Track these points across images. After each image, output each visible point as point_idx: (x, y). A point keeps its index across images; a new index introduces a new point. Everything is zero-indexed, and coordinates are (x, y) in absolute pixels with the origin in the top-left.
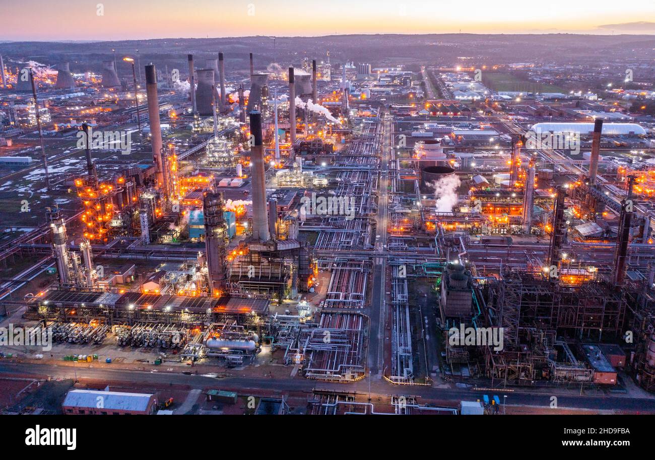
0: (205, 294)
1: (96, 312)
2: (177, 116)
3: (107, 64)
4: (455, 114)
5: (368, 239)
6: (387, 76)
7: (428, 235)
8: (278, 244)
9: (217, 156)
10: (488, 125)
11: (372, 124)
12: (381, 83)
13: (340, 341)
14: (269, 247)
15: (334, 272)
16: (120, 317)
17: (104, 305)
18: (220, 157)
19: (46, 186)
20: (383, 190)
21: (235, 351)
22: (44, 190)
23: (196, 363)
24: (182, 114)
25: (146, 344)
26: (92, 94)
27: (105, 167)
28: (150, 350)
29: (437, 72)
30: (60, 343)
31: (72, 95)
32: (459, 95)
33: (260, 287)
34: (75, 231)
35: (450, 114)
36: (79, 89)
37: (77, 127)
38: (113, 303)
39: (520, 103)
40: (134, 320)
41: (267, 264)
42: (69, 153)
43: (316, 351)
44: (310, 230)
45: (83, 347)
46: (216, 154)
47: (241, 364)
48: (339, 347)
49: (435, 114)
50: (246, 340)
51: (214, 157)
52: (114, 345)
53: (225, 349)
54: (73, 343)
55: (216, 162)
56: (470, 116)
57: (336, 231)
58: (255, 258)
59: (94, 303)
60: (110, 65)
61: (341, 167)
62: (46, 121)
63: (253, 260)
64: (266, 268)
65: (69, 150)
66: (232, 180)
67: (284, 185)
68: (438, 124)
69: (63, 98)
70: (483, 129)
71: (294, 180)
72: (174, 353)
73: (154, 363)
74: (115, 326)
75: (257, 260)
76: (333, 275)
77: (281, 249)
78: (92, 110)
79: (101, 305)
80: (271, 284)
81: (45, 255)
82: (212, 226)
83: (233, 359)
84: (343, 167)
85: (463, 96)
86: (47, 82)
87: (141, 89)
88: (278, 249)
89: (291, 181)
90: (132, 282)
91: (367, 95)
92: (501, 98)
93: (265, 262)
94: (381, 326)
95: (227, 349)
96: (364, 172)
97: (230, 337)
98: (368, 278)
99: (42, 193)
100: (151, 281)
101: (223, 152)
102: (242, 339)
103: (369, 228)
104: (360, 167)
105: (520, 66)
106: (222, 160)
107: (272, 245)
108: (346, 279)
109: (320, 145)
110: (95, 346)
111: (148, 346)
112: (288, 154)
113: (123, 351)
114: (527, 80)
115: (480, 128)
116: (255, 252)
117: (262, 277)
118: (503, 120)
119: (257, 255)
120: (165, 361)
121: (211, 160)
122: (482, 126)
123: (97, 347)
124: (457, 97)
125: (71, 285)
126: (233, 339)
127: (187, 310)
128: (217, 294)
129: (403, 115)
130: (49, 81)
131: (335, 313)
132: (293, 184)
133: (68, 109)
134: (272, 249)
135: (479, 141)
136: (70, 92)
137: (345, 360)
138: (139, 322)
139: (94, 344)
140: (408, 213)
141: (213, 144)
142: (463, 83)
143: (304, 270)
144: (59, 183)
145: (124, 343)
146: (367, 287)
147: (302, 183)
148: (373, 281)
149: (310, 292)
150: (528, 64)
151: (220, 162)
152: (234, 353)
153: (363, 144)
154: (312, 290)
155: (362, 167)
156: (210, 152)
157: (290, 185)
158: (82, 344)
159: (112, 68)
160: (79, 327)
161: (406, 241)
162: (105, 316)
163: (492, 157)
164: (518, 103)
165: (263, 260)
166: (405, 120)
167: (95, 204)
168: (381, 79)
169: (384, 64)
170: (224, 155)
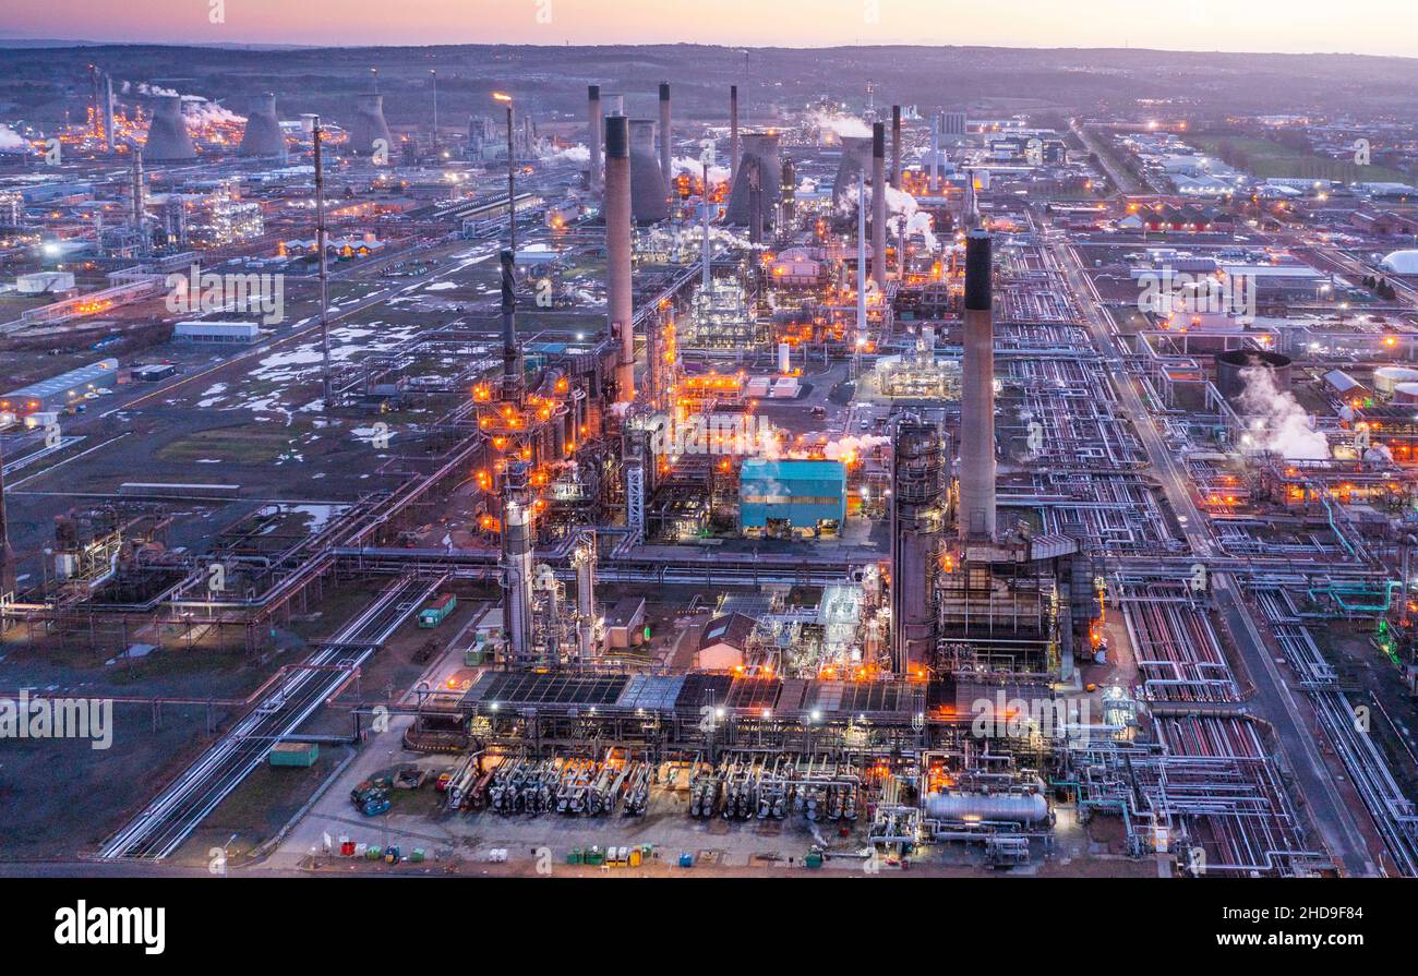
0: (887, 675)
1: (622, 728)
2: (565, 224)
3: (368, 101)
4: (1200, 227)
5: (1162, 525)
6: (1009, 140)
7: (1293, 513)
8: (1034, 545)
9: (719, 323)
10: (1286, 254)
11: (1024, 247)
12: (1001, 155)
13: (1234, 788)
14: (1014, 553)
15: (1126, 610)
16: (681, 741)
17: (649, 710)
18: (725, 327)
19: (320, 397)
20: (1133, 405)
21: (1002, 823)
22: (317, 405)
23: (908, 858)
24: (575, 221)
25: (765, 811)
26: (333, 170)
27: (445, 347)
28: (777, 827)
29: (1110, 132)
30: (535, 816)
31: (286, 172)
32: (1187, 185)
33: (992, 652)
34: (444, 513)
35: (1189, 228)
36: (298, 158)
37: (334, 248)
38: (669, 704)
39: (1327, 204)
40: (720, 747)
41: (1007, 594)
42: (338, 314)
43: (1191, 816)
44: (1018, 503)
45: (602, 824)
46: (716, 319)
47: (1023, 858)
48: (1240, 805)
49: (1155, 226)
50: (1026, 794)
51: (711, 325)
52: (678, 815)
53: (973, 820)
54: (569, 813)
55: (713, 338)
56: (1231, 231)
57: (1077, 505)
58: (978, 579)
59: (618, 703)
60: (374, 105)
61: (1007, 351)
62: (252, 233)
63: (973, 585)
64: (1003, 605)
65: (336, 305)
66: (773, 382)
67: (898, 394)
68: (1179, 249)
69: (267, 178)
70: (1277, 262)
71: (923, 381)
72: (843, 834)
73: (805, 863)
74: (670, 764)
75: (982, 585)
76: (1128, 618)
77: (1040, 557)
78: (355, 209)
79: (640, 710)
80: (1018, 645)
81: (391, 576)
82: (915, 505)
83: (1006, 846)
84: (1013, 351)
85: (1196, 186)
86: (214, 140)
87: (450, 159)
88: (1033, 557)
89: (915, 385)
90: (645, 644)
91: (984, 182)
92: (1280, 192)
93: (1001, 588)
94: (1310, 747)
95: (976, 818)
96: (1069, 362)
97: (985, 788)
98: (1216, 624)
99: (313, 414)
100: (716, 641)
101: (733, 313)
102: (1014, 791)
103: (1150, 499)
104: (1052, 351)
105: (1280, 121)
106: (729, 332)
107: (1021, 548)
108: (1162, 626)
109: (943, 297)
110: (630, 821)
111: (771, 816)
112: (879, 319)
113: (709, 831)
114: (1310, 152)
115: (1269, 260)
116: (978, 565)
117: (995, 626)
118: (1310, 243)
119: (981, 572)
120: (829, 858)
121: (705, 331)
122: (1274, 256)
123: (636, 824)
124: (1182, 190)
125: (535, 659)
126: (992, 791)
127: (862, 718)
128: (920, 674)
129: (1084, 229)
130: (218, 139)
131: (1185, 716)
132: (920, 390)
133: (290, 204)
134: (1021, 556)
135: (1290, 292)
136: (278, 165)
137: (1270, 838)
138: (734, 754)
139: (626, 816)
140: (1219, 461)
141: (707, 294)
142: (1177, 157)
143: (1082, 609)
144: (348, 390)
145: (707, 812)
146: (1224, 647)
147: (941, 388)
148: (1227, 630)
149: (1097, 663)
150: (1295, 118)
151: (723, 338)
152: (1002, 829)
153: (1030, 295)
154: (1101, 657)
155: (1057, 350)
156: (701, 314)
157: (914, 393)
158: (595, 816)
159: (379, 111)
160: (579, 770)
161: (1253, 531)
162: (644, 738)
163: (1332, 328)
164: (1322, 205)
165: (995, 584)
166: (1093, 239)
167: (518, 445)
168: (996, 146)
169: (983, 113)
170: (737, 320)
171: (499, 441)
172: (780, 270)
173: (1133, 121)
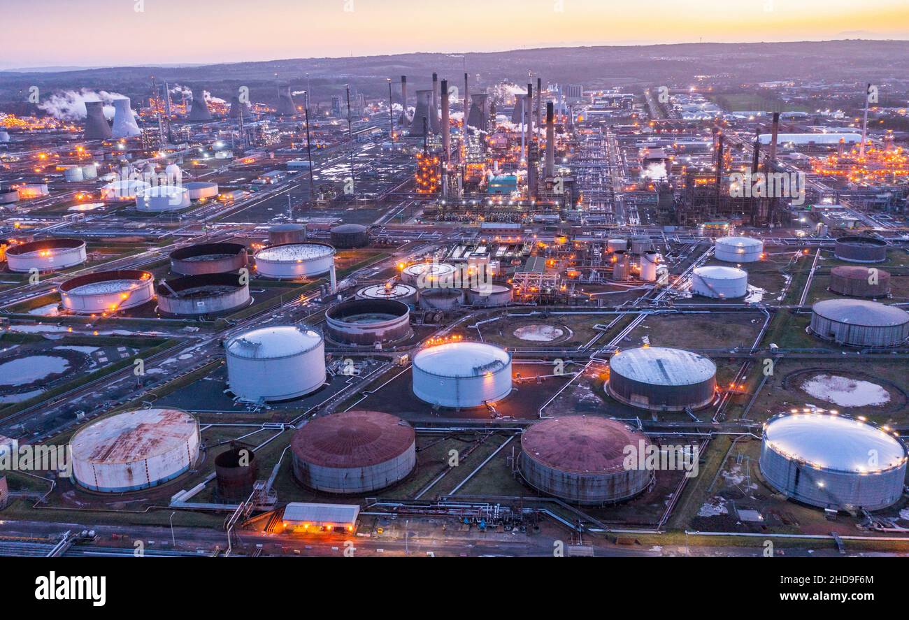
2: (397, 137)
3: (284, 90)
4: (680, 131)
6: (603, 99)
11: (596, 139)
12: (597, 107)
24: (400, 136)
32: (687, 116)
35: (675, 131)
39: (752, 121)
46: (471, 156)
49: (659, 131)
51: (469, 158)
56: (695, 132)
68: (662, 138)
85: (692, 116)
87: (328, 116)
91: (585, 117)
92: (734, 117)
101: (477, 154)
105: (774, 85)
118: (728, 136)
122: (705, 140)
124: (685, 118)
129: (625, 133)
142: (694, 104)
153: (591, 152)
159: (289, 94)
164: (750, 121)
166: (628, 136)
167: (429, 170)
168: (597, 102)
169: (596, 87)
170: (478, 156)
171: (424, 169)
172: (493, 142)
173: (684, 88)
